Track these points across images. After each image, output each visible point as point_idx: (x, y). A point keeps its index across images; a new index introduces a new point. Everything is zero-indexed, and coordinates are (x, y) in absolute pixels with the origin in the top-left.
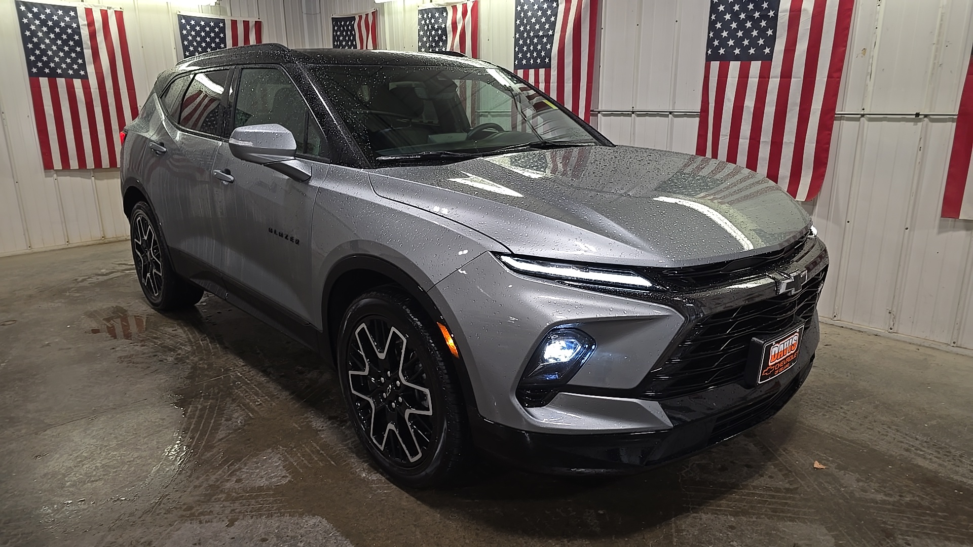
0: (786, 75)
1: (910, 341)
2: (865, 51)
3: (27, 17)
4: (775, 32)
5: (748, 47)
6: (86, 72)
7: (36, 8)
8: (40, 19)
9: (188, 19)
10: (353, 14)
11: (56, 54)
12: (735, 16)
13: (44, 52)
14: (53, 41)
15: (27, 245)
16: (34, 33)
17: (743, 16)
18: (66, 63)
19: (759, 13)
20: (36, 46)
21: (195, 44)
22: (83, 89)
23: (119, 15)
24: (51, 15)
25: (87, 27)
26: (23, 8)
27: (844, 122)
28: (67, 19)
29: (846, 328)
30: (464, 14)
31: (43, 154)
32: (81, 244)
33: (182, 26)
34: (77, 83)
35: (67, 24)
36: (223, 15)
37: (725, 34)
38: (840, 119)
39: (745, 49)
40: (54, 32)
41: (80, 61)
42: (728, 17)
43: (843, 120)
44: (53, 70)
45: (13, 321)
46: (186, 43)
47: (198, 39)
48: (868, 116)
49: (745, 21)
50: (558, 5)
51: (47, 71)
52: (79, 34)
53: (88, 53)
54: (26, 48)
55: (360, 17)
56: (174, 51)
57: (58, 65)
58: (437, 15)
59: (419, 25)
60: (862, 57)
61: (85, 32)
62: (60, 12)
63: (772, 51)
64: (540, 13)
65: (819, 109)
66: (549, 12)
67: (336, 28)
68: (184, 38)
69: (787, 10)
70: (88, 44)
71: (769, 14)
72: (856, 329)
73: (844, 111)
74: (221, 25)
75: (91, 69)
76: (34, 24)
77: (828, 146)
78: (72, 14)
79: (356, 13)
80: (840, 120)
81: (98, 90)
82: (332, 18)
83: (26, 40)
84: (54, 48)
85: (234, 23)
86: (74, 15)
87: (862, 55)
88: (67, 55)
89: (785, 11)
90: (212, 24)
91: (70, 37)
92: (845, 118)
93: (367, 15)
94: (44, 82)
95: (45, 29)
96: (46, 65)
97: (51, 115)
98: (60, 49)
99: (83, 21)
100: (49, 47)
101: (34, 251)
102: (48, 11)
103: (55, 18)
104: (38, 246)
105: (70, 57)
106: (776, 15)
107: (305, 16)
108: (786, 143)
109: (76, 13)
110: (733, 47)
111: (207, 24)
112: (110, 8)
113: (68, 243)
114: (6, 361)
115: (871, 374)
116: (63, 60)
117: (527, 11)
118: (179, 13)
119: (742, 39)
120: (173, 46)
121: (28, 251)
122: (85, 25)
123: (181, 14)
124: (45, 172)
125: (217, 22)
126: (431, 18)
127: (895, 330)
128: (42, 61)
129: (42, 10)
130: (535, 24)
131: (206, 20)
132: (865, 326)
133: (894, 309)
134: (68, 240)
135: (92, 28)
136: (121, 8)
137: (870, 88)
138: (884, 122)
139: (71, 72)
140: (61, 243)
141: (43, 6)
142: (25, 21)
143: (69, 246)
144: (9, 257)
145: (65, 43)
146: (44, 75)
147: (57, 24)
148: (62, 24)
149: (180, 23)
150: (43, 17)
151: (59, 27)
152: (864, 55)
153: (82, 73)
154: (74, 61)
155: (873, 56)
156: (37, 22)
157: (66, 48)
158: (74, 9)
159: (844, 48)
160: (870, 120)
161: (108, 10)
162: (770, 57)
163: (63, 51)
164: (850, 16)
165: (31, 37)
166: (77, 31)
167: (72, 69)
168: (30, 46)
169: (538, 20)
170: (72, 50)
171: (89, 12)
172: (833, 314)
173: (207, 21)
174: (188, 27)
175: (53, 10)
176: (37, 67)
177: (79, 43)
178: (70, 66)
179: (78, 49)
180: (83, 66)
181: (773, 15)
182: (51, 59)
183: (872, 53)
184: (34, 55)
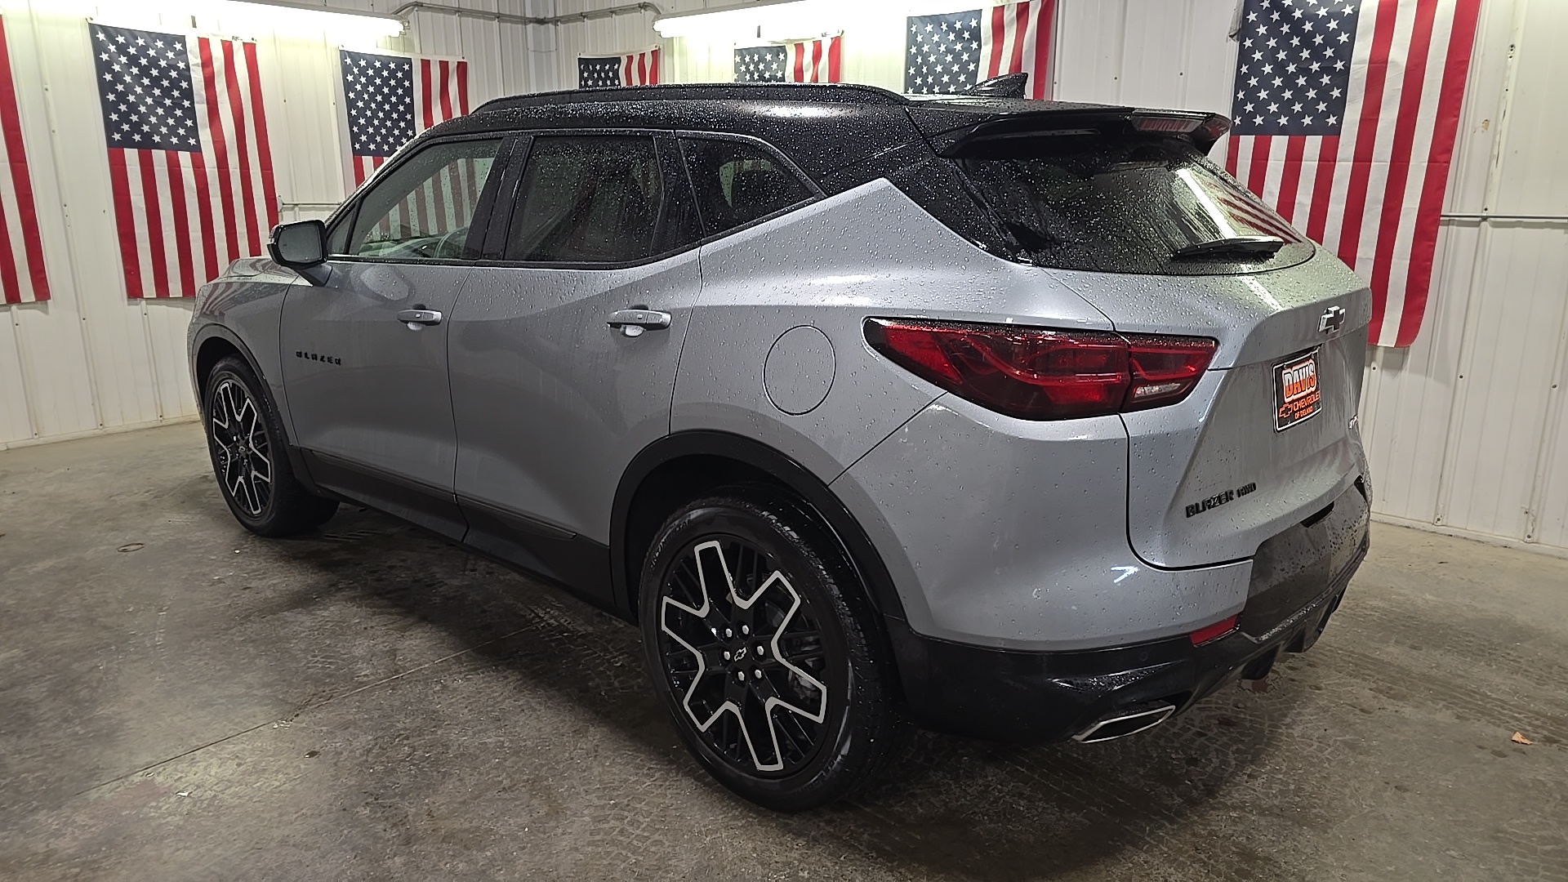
0: (1363, 157)
1: (1560, 555)
2: (1488, 125)
3: (107, 51)
4: (1344, 93)
5: (1302, 115)
6: (198, 141)
7: (121, 36)
8: (127, 54)
9: (355, 57)
10: (617, 54)
11: (151, 110)
12: (1280, 68)
13: (133, 108)
14: (148, 90)
15: (97, 422)
16: (118, 78)
17: (1291, 68)
18: (167, 125)
19: (1319, 64)
20: (122, 98)
21: (366, 96)
22: (193, 168)
23: (250, 50)
24: (145, 48)
25: (200, 68)
26: (101, 36)
27: (1453, 228)
28: (171, 55)
29: (1457, 537)
30: (817, 57)
31: (127, 273)
32: (182, 420)
33: (346, 70)
34: (185, 158)
35: (170, 63)
36: (408, 51)
37: (1263, 95)
38: (1448, 223)
39: (1296, 118)
40: (149, 76)
41: (189, 123)
42: (1268, 69)
43: (1453, 225)
44: (147, 137)
45: (138, 544)
46: (352, 95)
47: (371, 89)
48: (1492, 219)
49: (1295, 75)
50: (980, 46)
51: (137, 138)
52: (189, 80)
53: (201, 109)
54: (104, 101)
55: (630, 59)
56: (333, 108)
57: (155, 129)
58: (769, 57)
59: (736, 72)
60: (1483, 132)
61: (197, 76)
62: (160, 44)
63: (1340, 122)
64: (949, 58)
65: (1415, 209)
66: (965, 57)
67: (586, 75)
68: (348, 87)
69: (1365, 61)
70: (201, 96)
71: (1335, 66)
72: (1473, 538)
73: (1455, 212)
74: (406, 67)
75: (205, 135)
76: (119, 63)
77: (1429, 263)
78: (178, 46)
79: (623, 51)
80: (1448, 225)
81: (216, 169)
82: (579, 59)
83: (104, 88)
84: (149, 101)
85: (426, 64)
86: (181, 48)
87: (1483, 129)
88: (169, 112)
89: (1361, 62)
90: (392, 66)
91: (175, 84)
92: (1456, 223)
93: (642, 56)
94: (131, 156)
95: (135, 70)
96: (136, 127)
97: (141, 209)
98: (158, 102)
99: (194, 59)
100: (140, 99)
101: (108, 432)
102: (141, 42)
103: (152, 53)
104: (114, 425)
105: (174, 116)
106: (1347, 68)
107: (531, 55)
108: (1361, 259)
109: (184, 46)
110: (1277, 115)
111: (385, 66)
112: (236, 38)
113: (161, 419)
114: (164, 608)
115: (1525, 603)
116: (162, 120)
117: (928, 54)
118: (341, 48)
119: (1291, 102)
120: (332, 100)
121: (98, 432)
122: (197, 65)
123: (346, 49)
124: (128, 301)
125: (401, 62)
126: (759, 62)
127: (1535, 538)
128: (129, 122)
129: (131, 40)
130: (941, 74)
131: (382, 59)
132: (1487, 533)
133: (1534, 507)
134: (162, 413)
135: (208, 70)
136: (253, 39)
137: (1496, 178)
138: (1517, 229)
139: (174, 140)
140: (151, 418)
141: (133, 34)
142: (105, 57)
143: (164, 423)
144: (68, 441)
145: (166, 93)
146: (133, 144)
147: (153, 62)
148: (163, 63)
149: (344, 64)
150: (132, 51)
151: (158, 67)
152: (1486, 129)
153: (192, 141)
154: (180, 122)
155: (1501, 132)
156: (123, 59)
157: (168, 102)
158: (182, 39)
159: (1456, 119)
160: (1496, 225)
161: (234, 42)
162: (1336, 130)
163: (163, 106)
164: (1464, 72)
165: (113, 84)
166: (185, 74)
167: (177, 135)
168: (111, 97)
169: (947, 68)
170: (177, 104)
171: (204, 44)
172: (1435, 516)
173: (385, 61)
174: (356, 70)
175: (149, 40)
176: (120, 131)
177: (188, 94)
178: (173, 131)
179: (186, 103)
180: (194, 131)
181: (1342, 68)
182: (143, 119)
183: (1499, 126)
184: (118, 111)
